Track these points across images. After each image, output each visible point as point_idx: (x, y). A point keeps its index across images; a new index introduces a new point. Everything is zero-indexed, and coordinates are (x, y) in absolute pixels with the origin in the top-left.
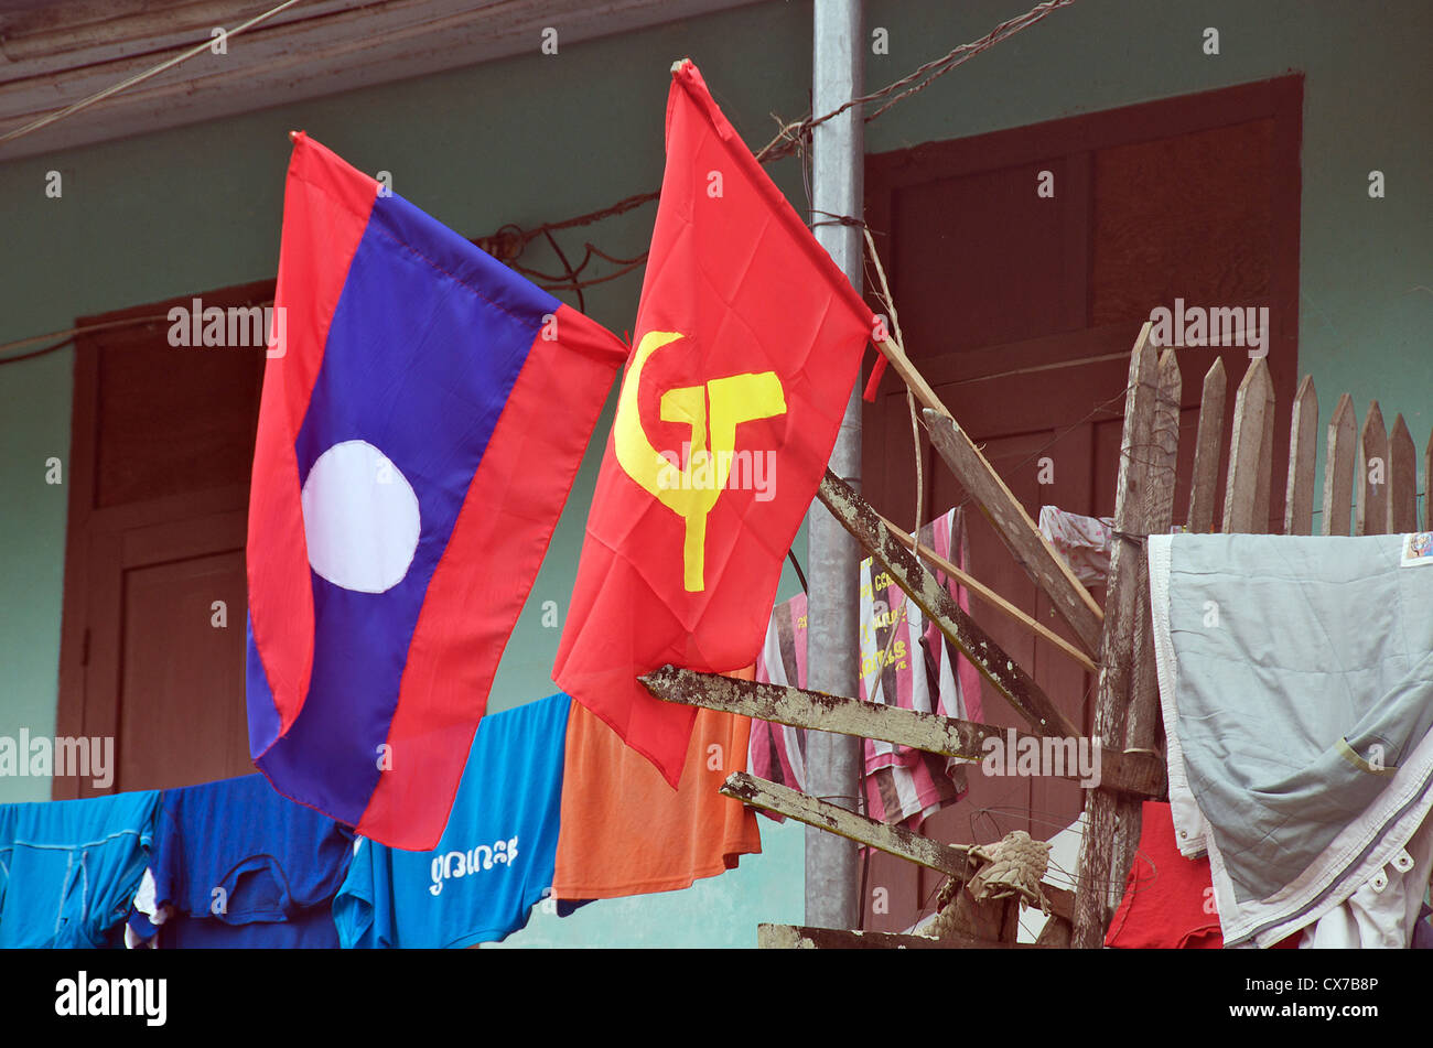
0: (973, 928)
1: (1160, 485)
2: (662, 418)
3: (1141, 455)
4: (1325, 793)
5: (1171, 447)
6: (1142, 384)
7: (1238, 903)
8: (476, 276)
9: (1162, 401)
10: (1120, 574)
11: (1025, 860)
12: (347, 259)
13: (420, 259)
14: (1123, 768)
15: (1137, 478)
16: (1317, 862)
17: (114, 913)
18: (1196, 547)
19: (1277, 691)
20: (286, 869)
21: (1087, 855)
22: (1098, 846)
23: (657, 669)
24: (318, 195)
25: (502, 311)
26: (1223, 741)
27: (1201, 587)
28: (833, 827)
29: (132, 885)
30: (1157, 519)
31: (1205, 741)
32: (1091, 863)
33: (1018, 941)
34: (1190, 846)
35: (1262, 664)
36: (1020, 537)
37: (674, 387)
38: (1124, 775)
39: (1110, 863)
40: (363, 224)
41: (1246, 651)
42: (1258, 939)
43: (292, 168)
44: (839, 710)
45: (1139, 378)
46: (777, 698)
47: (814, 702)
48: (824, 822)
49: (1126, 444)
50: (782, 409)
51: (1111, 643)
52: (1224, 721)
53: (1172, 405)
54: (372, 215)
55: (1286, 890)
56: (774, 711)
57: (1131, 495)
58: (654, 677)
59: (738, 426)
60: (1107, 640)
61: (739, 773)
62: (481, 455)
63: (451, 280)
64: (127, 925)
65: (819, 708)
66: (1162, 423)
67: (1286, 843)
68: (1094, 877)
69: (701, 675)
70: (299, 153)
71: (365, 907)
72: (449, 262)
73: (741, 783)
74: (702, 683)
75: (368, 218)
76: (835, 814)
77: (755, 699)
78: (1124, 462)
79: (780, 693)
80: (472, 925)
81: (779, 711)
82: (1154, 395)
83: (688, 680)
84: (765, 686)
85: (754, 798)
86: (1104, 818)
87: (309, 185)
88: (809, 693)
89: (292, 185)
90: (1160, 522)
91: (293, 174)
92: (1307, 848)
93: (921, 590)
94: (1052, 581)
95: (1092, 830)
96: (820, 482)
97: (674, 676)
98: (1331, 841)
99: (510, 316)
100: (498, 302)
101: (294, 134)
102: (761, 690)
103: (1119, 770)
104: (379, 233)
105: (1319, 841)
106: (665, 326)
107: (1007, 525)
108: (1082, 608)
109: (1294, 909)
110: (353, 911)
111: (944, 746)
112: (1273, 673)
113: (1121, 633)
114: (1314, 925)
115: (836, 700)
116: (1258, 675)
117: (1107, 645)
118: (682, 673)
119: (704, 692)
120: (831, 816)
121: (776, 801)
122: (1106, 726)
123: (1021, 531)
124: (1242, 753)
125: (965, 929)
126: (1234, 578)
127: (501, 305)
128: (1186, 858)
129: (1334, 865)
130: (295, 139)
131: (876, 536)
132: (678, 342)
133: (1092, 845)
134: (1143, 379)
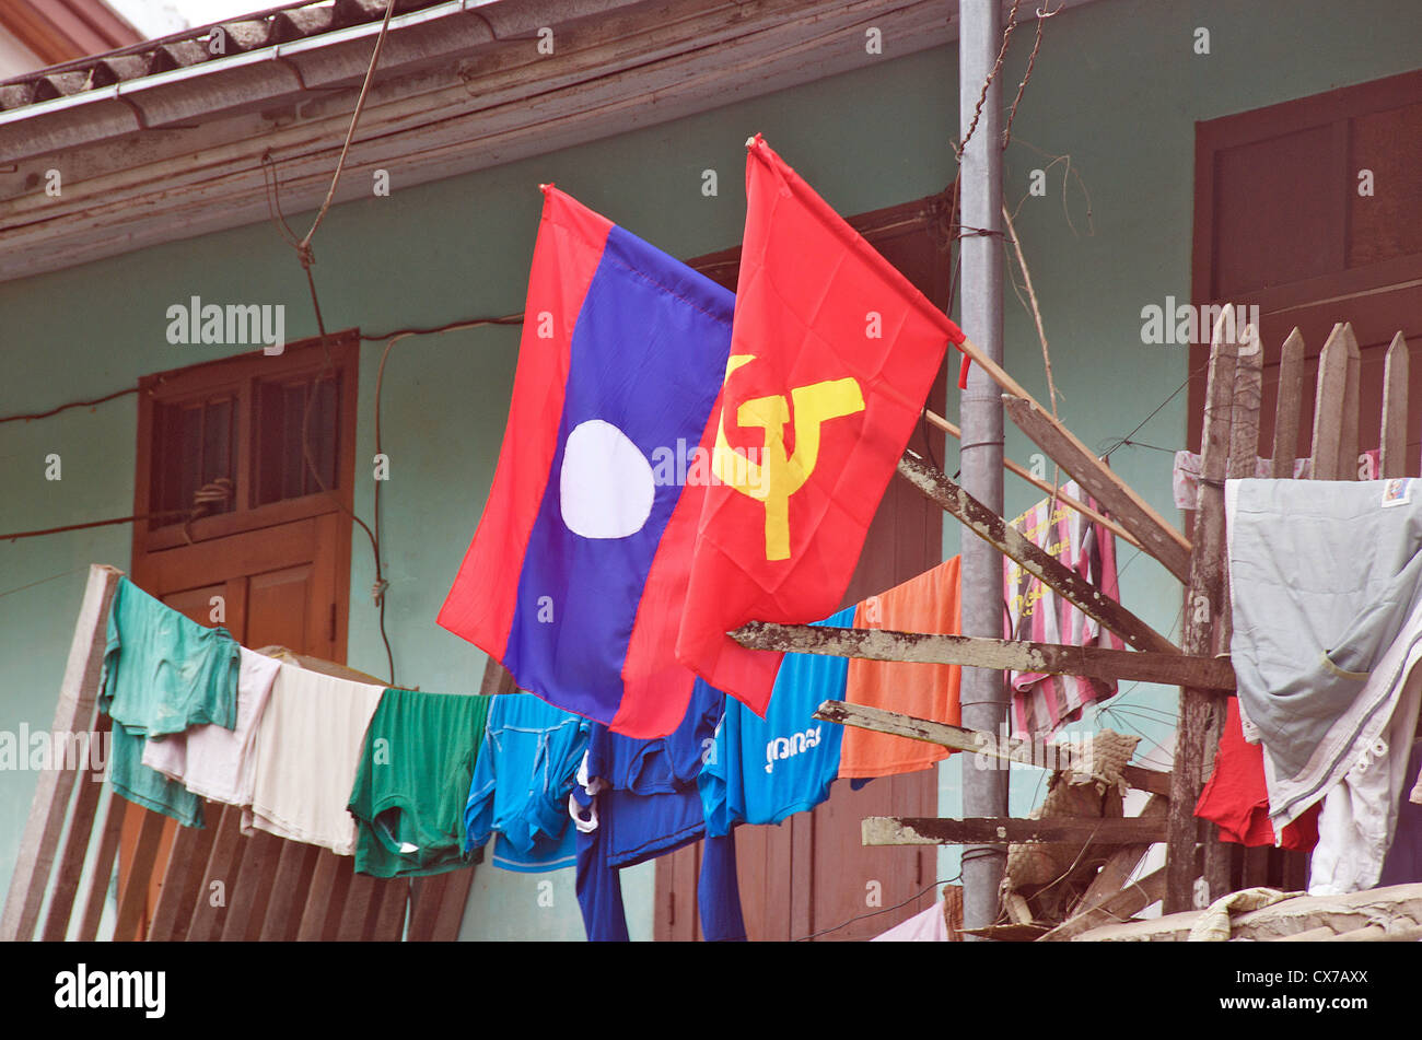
0: (1075, 808)
1: (1244, 436)
2: (740, 425)
3: (1223, 415)
4: (1312, 695)
5: (1254, 404)
6: (1222, 356)
7: (1277, 781)
8: (689, 291)
9: (1243, 367)
10: (1204, 512)
11: (1105, 753)
12: (587, 281)
13: (646, 280)
14: (1210, 671)
15: (1220, 432)
16: (1319, 749)
17: (563, 785)
18: (1253, 491)
19: (1301, 608)
20: (673, 752)
21: (1180, 743)
22: (1190, 735)
23: (743, 625)
24: (561, 233)
25: (714, 318)
26: (1258, 652)
27: (1252, 524)
28: (925, 738)
29: (576, 763)
30: (1241, 464)
31: (1246, 652)
32: (1184, 749)
33: (1125, 816)
34: (1253, 734)
35: (1292, 587)
36: (1103, 490)
37: (750, 399)
38: (1212, 676)
39: (1203, 748)
40: (601, 255)
41: (1282, 575)
42: (1290, 810)
43: (544, 216)
44: (922, 646)
45: (1219, 351)
46: (862, 639)
47: (897, 640)
48: (916, 734)
49: (1208, 406)
50: (861, 406)
51: (1197, 570)
52: (1258, 636)
53: (1254, 369)
54: (606, 247)
55: (1305, 771)
56: (859, 651)
57: (1214, 446)
58: (740, 632)
59: (822, 424)
60: (1194, 566)
61: (830, 701)
62: (702, 432)
63: (671, 296)
64: (571, 796)
65: (902, 644)
66: (1244, 385)
67: (1294, 735)
68: (1187, 760)
69: (785, 626)
70: (548, 202)
71: (721, 783)
72: (669, 281)
73: (832, 709)
74: (787, 633)
75: (604, 249)
76: (925, 726)
77: (839, 642)
78: (1207, 421)
79: (864, 635)
80: (793, 798)
81: (863, 650)
82: (1235, 363)
83: (772, 632)
84: (849, 630)
85: (845, 720)
86: (1196, 712)
87: (555, 226)
88: (891, 632)
89: (544, 229)
90: (1245, 466)
91: (546, 219)
92: (1310, 738)
93: (1003, 541)
94: (1137, 523)
95: (1184, 722)
96: (897, 463)
97: (759, 629)
98: (1326, 733)
99: (720, 322)
100: (710, 310)
101: (542, 186)
102: (844, 634)
103: (1206, 673)
104: (612, 260)
105: (1318, 732)
106: (743, 351)
107: (1089, 481)
108: (1169, 543)
109: (1312, 786)
110: (712, 785)
111: (1028, 666)
112: (1299, 595)
113: (1207, 560)
114: (1325, 798)
115: (919, 637)
116: (1290, 596)
117: (1194, 571)
118: (767, 626)
119: (789, 640)
120: (921, 728)
121: (866, 721)
122: (1195, 637)
123: (1103, 485)
124: (1269, 662)
125: (1067, 809)
126: (1278, 516)
127: (712, 313)
128: (1250, 744)
129: (1331, 751)
130: (544, 191)
131: (957, 502)
132: (752, 362)
133: (1184, 735)
134: (1223, 352)
